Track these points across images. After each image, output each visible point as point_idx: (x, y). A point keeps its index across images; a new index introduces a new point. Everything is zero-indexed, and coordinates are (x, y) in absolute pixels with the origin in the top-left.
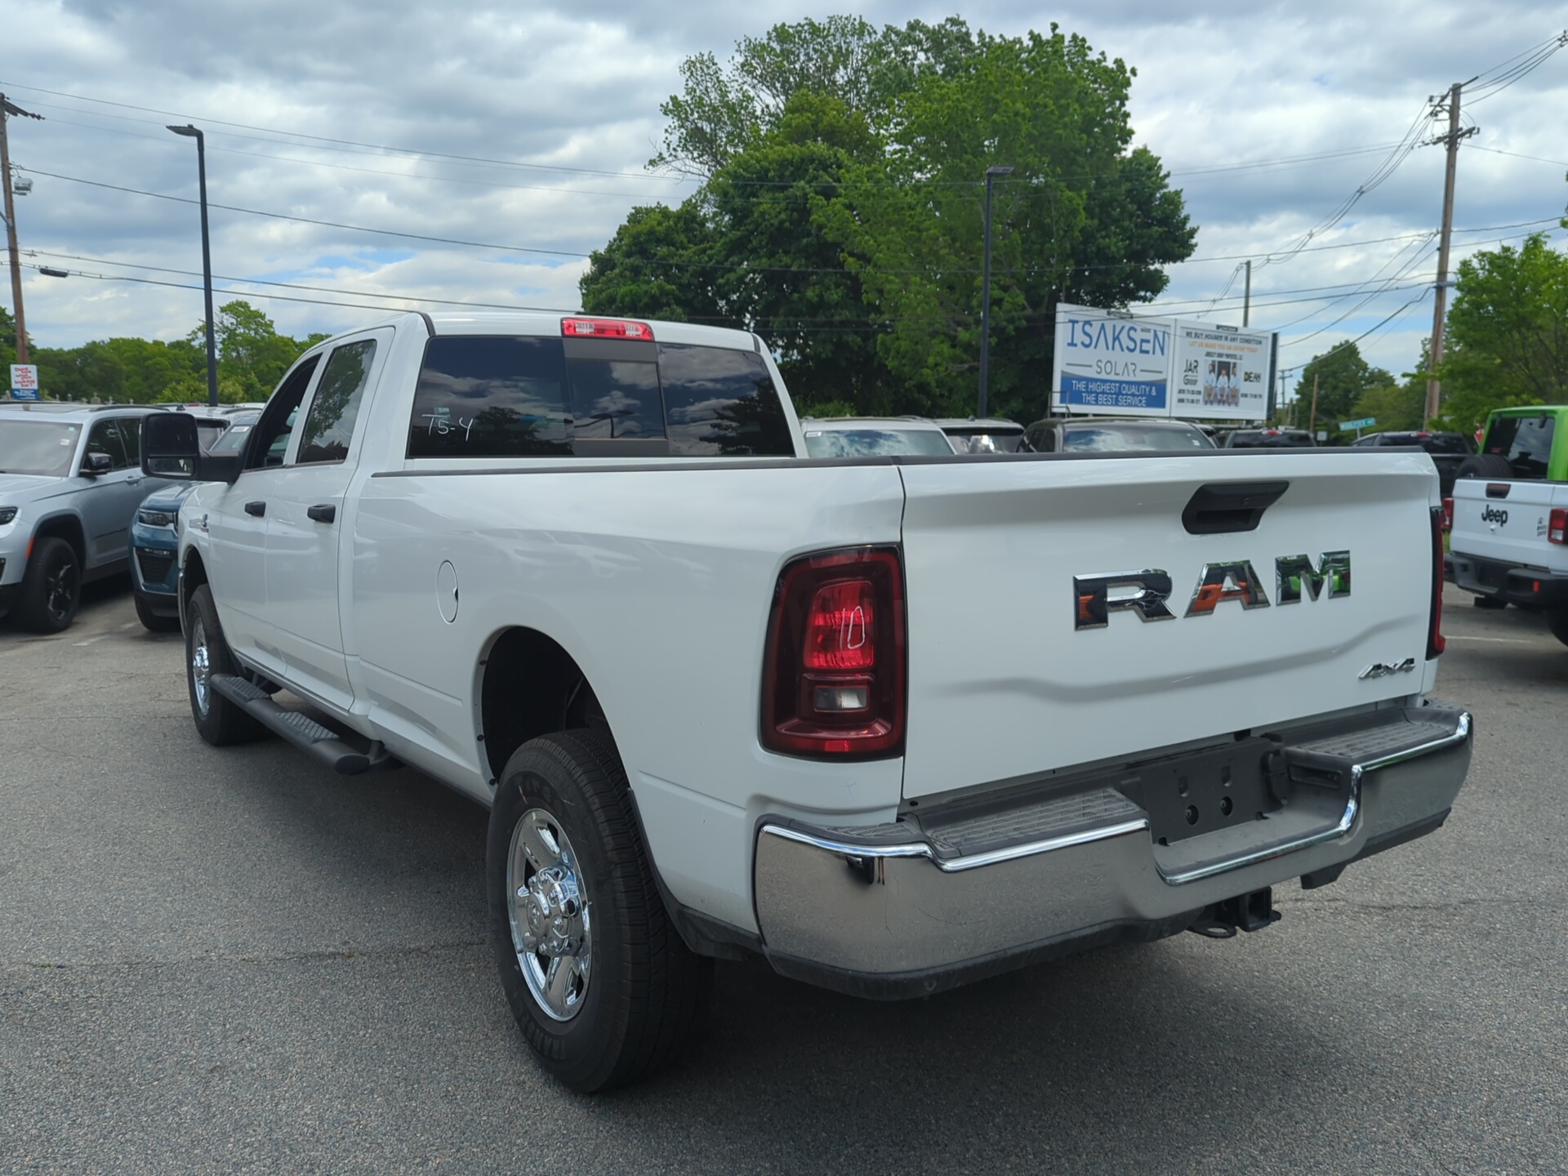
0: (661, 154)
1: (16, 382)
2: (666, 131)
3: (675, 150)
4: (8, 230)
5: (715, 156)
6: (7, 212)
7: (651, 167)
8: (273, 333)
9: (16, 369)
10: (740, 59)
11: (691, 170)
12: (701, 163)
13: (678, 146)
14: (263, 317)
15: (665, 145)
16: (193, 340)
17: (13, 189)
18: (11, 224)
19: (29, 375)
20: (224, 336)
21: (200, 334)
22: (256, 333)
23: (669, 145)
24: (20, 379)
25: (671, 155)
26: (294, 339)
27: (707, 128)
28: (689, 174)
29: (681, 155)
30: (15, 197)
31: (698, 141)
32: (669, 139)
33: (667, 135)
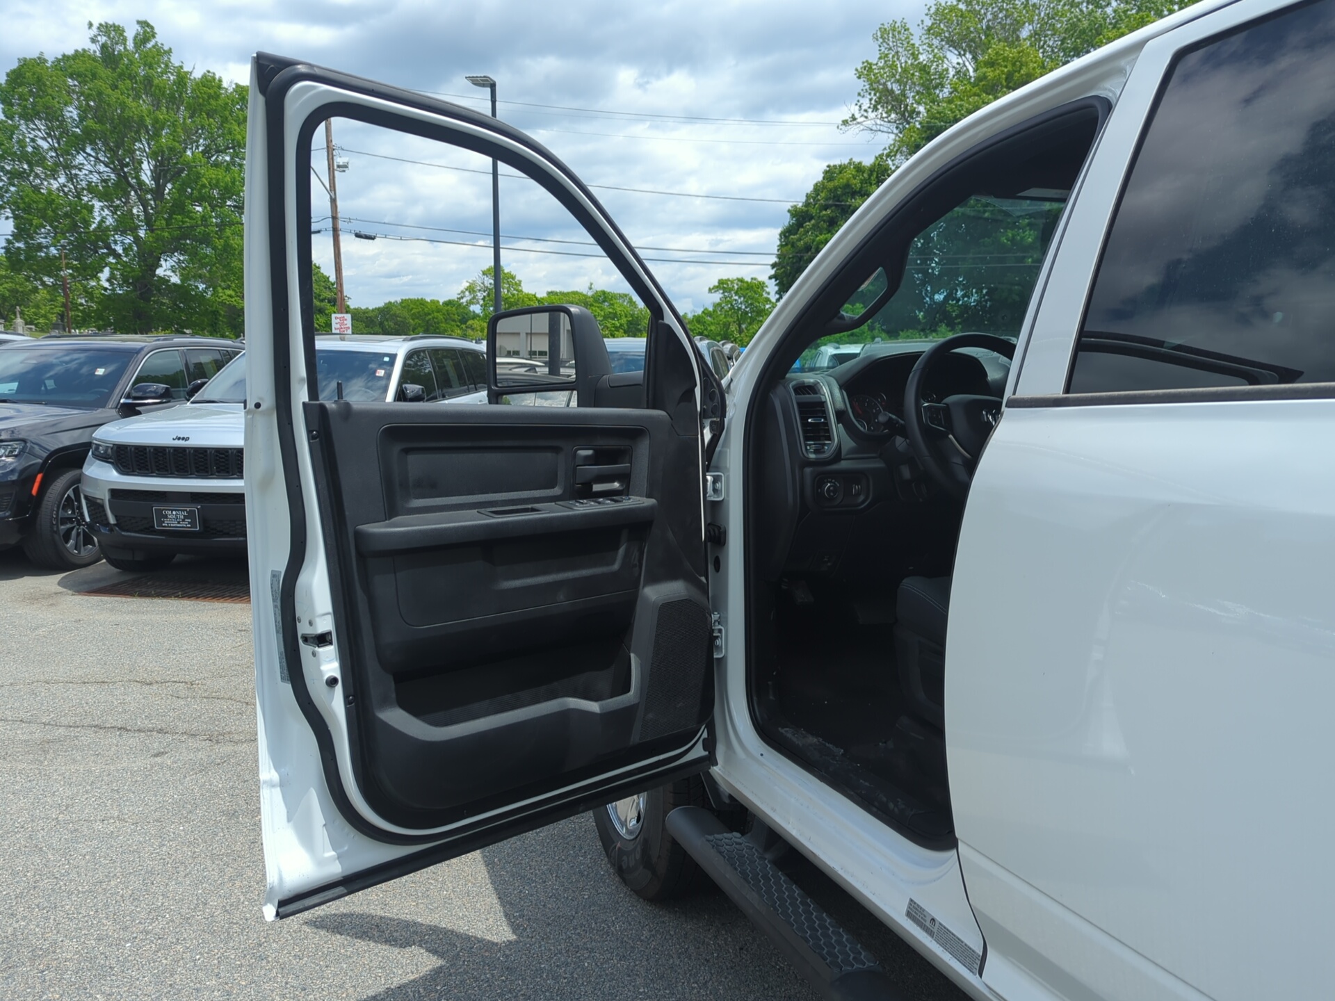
0: (853, 115)
1: (335, 329)
2: (859, 94)
3: (866, 111)
4: (331, 202)
5: (903, 115)
6: (330, 186)
7: (843, 127)
8: (521, 291)
9: (336, 318)
10: (928, 22)
11: (882, 128)
12: (889, 122)
13: (869, 107)
14: (513, 278)
15: (857, 107)
16: (462, 298)
17: (335, 167)
18: (333, 197)
19: (345, 322)
20: (485, 294)
21: (467, 293)
22: (508, 291)
23: (860, 106)
24: (338, 326)
25: (862, 115)
26: (537, 295)
27: (896, 88)
28: (879, 133)
29: (871, 115)
30: (336, 173)
31: (887, 100)
32: (861, 102)
33: (860, 98)
